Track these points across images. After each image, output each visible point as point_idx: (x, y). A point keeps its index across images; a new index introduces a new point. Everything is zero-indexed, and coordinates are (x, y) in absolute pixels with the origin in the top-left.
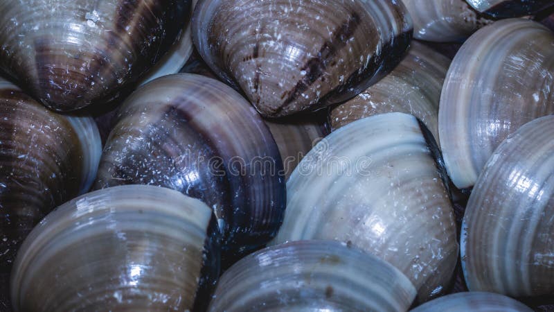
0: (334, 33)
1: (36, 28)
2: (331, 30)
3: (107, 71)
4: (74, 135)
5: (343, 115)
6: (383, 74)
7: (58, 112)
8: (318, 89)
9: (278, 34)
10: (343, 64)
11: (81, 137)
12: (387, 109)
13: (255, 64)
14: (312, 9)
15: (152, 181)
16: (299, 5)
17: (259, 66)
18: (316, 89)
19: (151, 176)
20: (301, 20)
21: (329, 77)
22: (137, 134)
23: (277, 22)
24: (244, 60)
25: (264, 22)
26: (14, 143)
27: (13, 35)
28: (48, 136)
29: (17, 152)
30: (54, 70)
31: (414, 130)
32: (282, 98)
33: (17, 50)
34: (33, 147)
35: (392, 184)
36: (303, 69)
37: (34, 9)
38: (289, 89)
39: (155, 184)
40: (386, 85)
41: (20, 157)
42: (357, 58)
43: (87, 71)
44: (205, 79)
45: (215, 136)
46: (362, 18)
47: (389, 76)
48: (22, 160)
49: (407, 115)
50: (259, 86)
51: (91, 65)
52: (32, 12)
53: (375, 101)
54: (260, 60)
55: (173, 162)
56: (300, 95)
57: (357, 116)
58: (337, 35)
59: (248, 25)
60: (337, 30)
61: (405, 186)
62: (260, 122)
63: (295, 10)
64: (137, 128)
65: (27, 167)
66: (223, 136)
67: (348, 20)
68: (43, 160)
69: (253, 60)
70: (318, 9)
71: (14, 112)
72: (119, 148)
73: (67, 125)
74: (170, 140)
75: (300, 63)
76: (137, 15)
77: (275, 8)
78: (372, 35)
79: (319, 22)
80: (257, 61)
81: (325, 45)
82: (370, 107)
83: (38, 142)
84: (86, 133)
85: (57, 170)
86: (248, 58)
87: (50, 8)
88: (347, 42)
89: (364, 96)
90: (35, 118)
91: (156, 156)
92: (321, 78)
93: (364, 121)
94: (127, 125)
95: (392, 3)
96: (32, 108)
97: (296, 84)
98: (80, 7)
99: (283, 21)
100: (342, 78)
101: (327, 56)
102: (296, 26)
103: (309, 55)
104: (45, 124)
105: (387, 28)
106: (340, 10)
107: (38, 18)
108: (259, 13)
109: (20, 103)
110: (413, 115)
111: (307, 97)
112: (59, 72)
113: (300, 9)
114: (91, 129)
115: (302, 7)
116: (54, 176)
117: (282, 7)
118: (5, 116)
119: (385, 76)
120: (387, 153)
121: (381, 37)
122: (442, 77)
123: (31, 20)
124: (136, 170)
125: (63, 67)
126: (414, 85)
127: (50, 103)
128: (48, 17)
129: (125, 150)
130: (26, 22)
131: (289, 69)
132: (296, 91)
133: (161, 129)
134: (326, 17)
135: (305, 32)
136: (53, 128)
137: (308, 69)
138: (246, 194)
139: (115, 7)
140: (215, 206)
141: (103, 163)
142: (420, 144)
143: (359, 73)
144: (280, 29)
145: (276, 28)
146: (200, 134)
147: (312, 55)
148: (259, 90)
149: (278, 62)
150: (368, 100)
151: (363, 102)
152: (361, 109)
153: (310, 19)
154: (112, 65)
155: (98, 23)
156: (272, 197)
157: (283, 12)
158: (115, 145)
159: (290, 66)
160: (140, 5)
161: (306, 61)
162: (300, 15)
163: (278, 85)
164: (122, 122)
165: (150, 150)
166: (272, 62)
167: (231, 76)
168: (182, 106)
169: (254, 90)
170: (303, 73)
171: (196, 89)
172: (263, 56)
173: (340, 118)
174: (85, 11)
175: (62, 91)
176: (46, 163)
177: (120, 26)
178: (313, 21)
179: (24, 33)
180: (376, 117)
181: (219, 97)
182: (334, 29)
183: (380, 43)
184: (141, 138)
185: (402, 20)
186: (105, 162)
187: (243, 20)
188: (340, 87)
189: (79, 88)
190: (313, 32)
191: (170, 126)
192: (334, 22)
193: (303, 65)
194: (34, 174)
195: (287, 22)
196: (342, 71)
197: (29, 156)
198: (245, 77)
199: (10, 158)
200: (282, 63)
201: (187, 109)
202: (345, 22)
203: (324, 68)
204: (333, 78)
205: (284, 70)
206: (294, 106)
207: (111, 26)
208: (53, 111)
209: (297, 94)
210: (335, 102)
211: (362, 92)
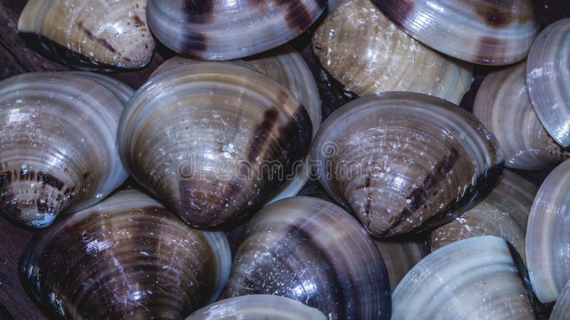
0: (436, 167)
1: (181, 158)
2: (433, 164)
3: (239, 195)
4: (208, 248)
5: (441, 236)
6: (477, 201)
7: (195, 228)
8: (421, 215)
9: (387, 167)
10: (443, 194)
11: (214, 249)
12: (480, 232)
13: (367, 192)
14: (417, 146)
15: (276, 292)
16: (406, 142)
17: (370, 194)
18: (420, 215)
19: (276, 288)
20: (408, 155)
21: (431, 205)
22: (263, 250)
23: (387, 157)
24: (357, 188)
25: (376, 156)
26: (159, 255)
27: (160, 163)
28: (187, 249)
29: (162, 263)
30: (195, 193)
31: (504, 253)
32: (390, 222)
33: (163, 176)
34: (175, 259)
35: (484, 300)
36: (408, 198)
37: (179, 142)
38: (395, 214)
39: (279, 294)
40: (479, 211)
41: (164, 267)
42: (455, 188)
43: (222, 195)
44: (323, 202)
45: (331, 253)
46: (460, 153)
47: (482, 202)
48: (166, 270)
49: (499, 238)
50: (370, 212)
51: (226, 190)
52: (177, 144)
53: (470, 225)
54: (372, 189)
55: (295, 275)
56: (405, 220)
57: (455, 238)
58: (438, 168)
59: (362, 158)
60: (438, 164)
61: (496, 302)
62: (370, 241)
63: (403, 146)
64: (264, 245)
65: (170, 277)
66: (338, 253)
67: (448, 155)
68: (183, 271)
69: (365, 189)
70: (423, 145)
71: (159, 228)
72: (248, 262)
73: (203, 239)
74: (292, 256)
75: (406, 193)
76: (266, 147)
77: (385, 144)
78: (468, 168)
79: (423, 157)
80: (369, 190)
81: (428, 177)
82: (465, 231)
83: (179, 254)
84: (218, 246)
85: (194, 278)
86: (362, 187)
87: (193, 141)
88: (447, 174)
89: (461, 220)
90: (176, 234)
91: (280, 270)
92: (423, 206)
93: (460, 243)
94: (255, 241)
95: (486, 138)
96: (172, 224)
97: (402, 211)
98: (218, 140)
99: (392, 156)
100: (442, 206)
101: (429, 187)
102: (403, 160)
103: (414, 186)
104: (184, 238)
105: (481, 161)
106: (441, 147)
107: (182, 150)
108: (371, 148)
109: (163, 219)
110: (504, 238)
111: (411, 221)
112: (199, 195)
113: (406, 145)
114: (222, 242)
115: (409, 143)
116: (192, 284)
117: (391, 143)
118: (151, 231)
119: (479, 202)
120: (481, 272)
121: (476, 170)
122: (529, 203)
123: (176, 151)
124: (262, 282)
125: (202, 191)
126: (504, 211)
127: (189, 221)
128: (191, 149)
129: (253, 263)
130: (171, 152)
131: (396, 197)
132: (402, 216)
133: (284, 246)
134: (429, 152)
135: (411, 166)
136: (191, 241)
137: (413, 198)
138: (357, 304)
139: (248, 141)
140: (330, 315)
141: (233, 273)
142: (509, 264)
143: (457, 201)
144: (389, 163)
145: (385, 162)
146: (318, 252)
147: (416, 185)
148: (370, 215)
149: (387, 191)
150: (464, 224)
151: (460, 225)
152: (458, 231)
153: (416, 154)
154: (243, 190)
155: (233, 154)
156: (379, 308)
157: (392, 147)
158: (244, 258)
159: (397, 195)
160: (268, 139)
161: (411, 191)
162: (407, 151)
163: (386, 210)
164: (251, 239)
165: (276, 264)
166: (382, 191)
167: (346, 201)
168: (303, 226)
169: (365, 214)
170: (409, 201)
171: (315, 212)
172: (374, 186)
173: (439, 239)
174: (222, 144)
175: (201, 211)
176: (185, 273)
177: (252, 157)
178: (417, 157)
179: (170, 161)
180: (470, 239)
181: (334, 219)
182: (436, 163)
183: (475, 175)
184: (268, 254)
185: (495, 154)
186: (235, 273)
187: (357, 153)
188: (440, 213)
189: (215, 209)
190: (417, 166)
191: (293, 244)
192: (436, 158)
193: (408, 194)
194: (176, 282)
195: (395, 157)
196: (442, 200)
197: (172, 267)
198: (358, 203)
199: (156, 269)
200: (390, 192)
201: (307, 230)
202: (445, 157)
203: (427, 197)
204: (435, 205)
205: (392, 198)
206: (400, 229)
207: (244, 156)
208: (191, 227)
209: (403, 219)
210: (436, 224)
211: (459, 216)
